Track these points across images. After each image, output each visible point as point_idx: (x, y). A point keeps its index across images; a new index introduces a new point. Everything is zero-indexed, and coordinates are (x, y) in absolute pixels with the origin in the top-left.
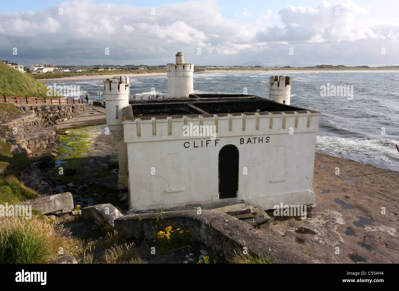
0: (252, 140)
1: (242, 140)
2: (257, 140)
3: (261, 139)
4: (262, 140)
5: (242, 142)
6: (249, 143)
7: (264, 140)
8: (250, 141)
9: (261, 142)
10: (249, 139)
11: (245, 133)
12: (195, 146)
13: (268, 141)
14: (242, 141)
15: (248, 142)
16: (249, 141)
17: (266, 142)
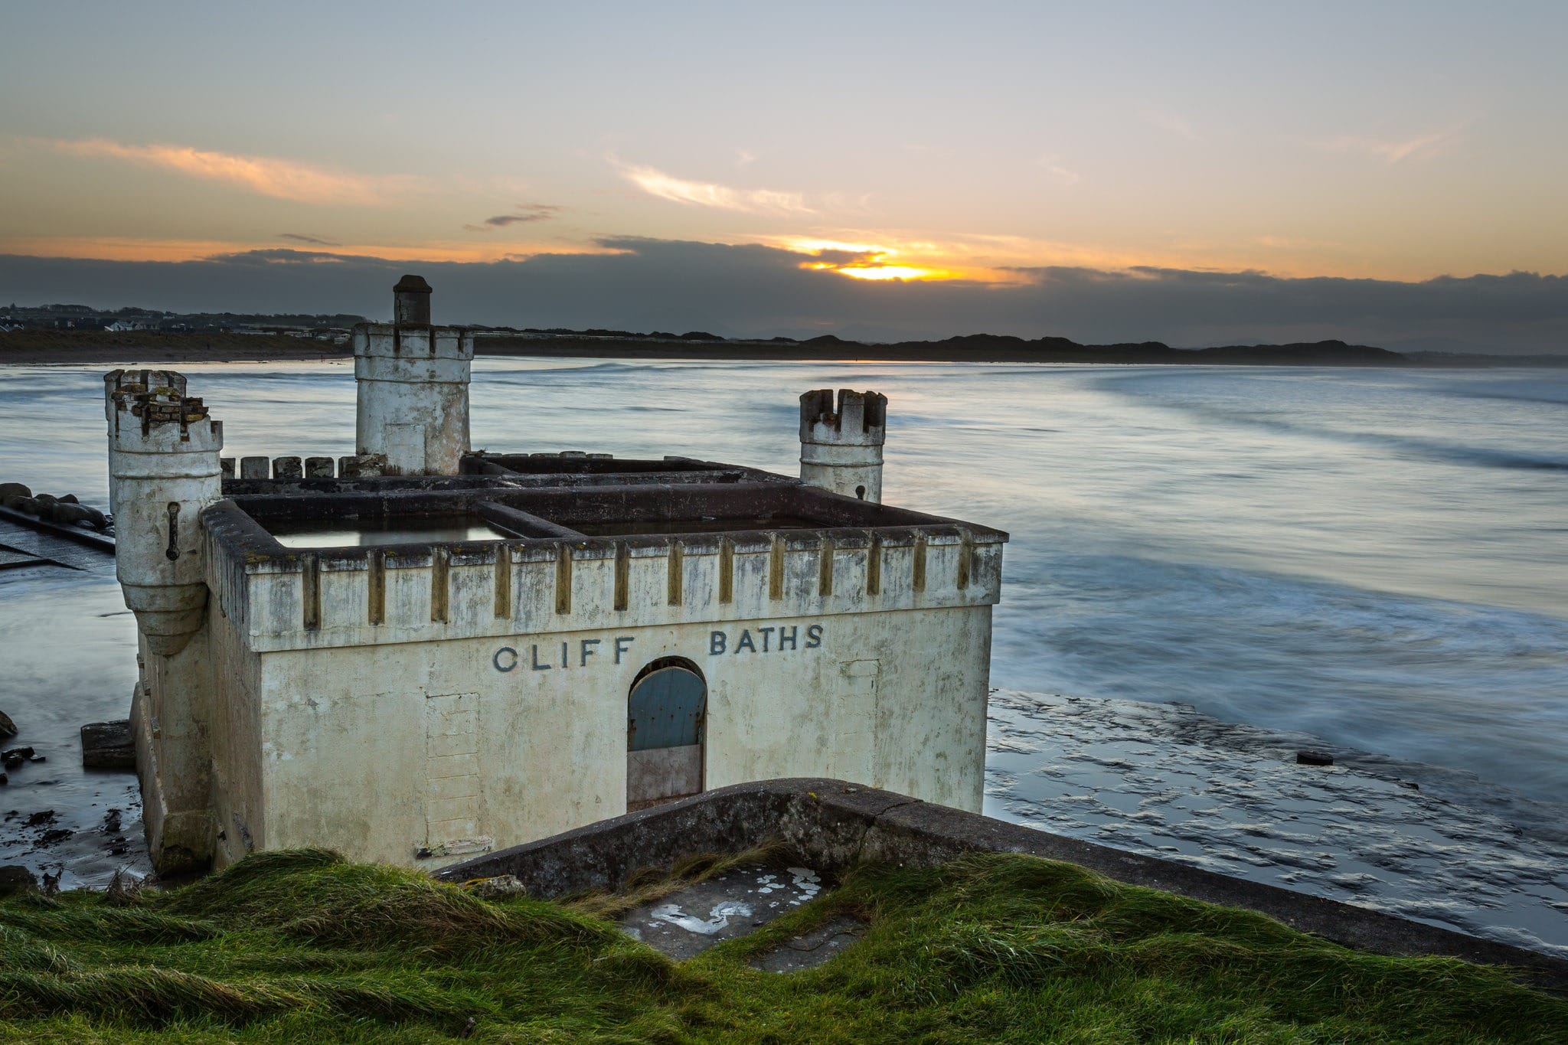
0: (758, 640)
1: (718, 639)
2: (774, 638)
3: (788, 634)
4: (793, 639)
5: (718, 649)
6: (746, 650)
7: (802, 639)
8: (751, 645)
9: (788, 644)
10: (746, 634)
11: (731, 612)
12: (540, 663)
13: (814, 642)
14: (718, 643)
15: (742, 645)
16: (746, 641)
17: (809, 645)
